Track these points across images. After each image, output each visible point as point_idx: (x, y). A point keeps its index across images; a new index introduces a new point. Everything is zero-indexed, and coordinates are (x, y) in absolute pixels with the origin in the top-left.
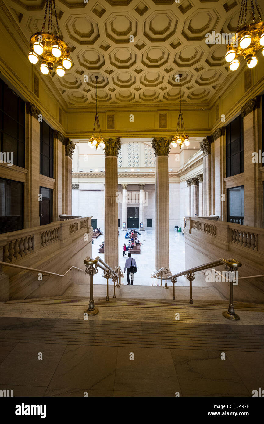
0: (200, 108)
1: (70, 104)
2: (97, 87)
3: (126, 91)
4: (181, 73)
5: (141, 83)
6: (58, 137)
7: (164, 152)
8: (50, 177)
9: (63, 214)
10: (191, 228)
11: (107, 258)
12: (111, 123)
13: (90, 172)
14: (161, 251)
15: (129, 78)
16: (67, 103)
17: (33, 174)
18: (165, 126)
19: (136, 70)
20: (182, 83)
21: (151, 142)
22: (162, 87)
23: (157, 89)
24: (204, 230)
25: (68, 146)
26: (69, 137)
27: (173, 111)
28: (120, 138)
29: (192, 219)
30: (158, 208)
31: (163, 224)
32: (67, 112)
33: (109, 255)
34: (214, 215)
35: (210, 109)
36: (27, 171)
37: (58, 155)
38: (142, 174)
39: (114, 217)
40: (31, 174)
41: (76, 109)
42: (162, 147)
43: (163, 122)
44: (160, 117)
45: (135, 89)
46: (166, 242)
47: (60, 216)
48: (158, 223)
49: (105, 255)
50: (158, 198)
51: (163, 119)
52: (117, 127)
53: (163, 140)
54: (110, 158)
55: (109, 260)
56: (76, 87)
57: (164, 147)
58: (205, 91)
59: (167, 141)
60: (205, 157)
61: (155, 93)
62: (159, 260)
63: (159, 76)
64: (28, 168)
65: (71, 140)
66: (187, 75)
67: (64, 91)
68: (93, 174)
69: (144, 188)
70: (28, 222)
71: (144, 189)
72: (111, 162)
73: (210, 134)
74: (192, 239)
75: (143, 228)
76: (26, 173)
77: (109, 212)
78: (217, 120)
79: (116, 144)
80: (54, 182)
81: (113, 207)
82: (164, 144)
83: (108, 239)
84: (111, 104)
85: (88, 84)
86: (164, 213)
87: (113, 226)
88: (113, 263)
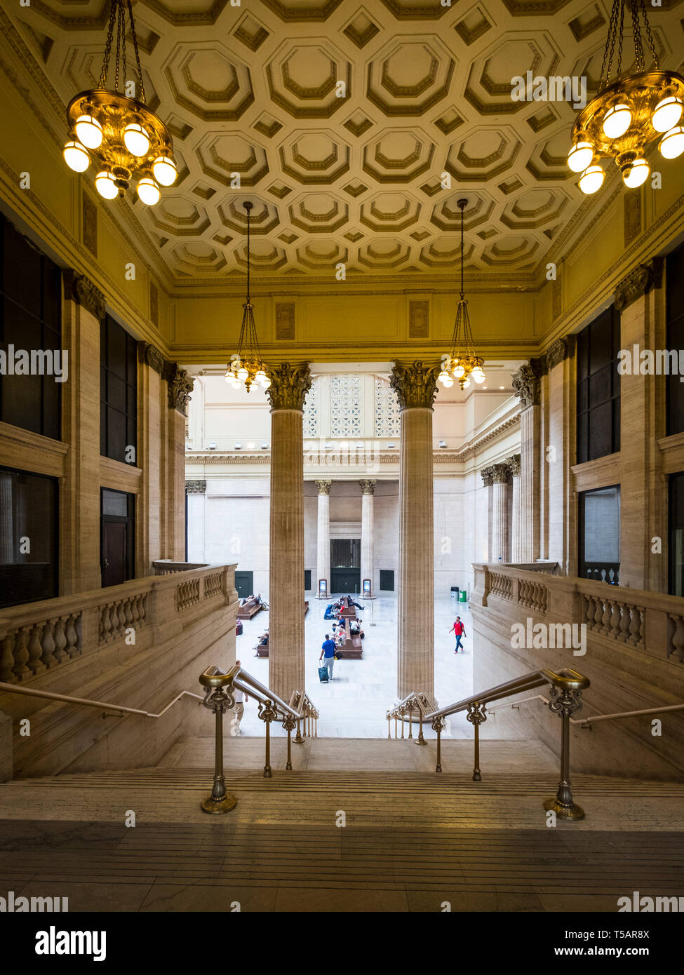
0: (514, 286)
1: (181, 273)
2: (248, 232)
3: (323, 242)
4: (465, 197)
5: (364, 220)
6: (149, 360)
7: (421, 399)
9: (162, 558)
10: (487, 594)
11: (277, 670)
12: (286, 324)
13: (234, 450)
14: (413, 652)
15: (331, 207)
16: (173, 271)
17: (83, 456)
18: (424, 334)
19: (349, 186)
20: (465, 222)
21: (388, 372)
22: (416, 233)
23: (404, 236)
24: (520, 598)
25: (175, 382)
26: (177, 359)
27: (444, 293)
28: (310, 362)
29: (490, 570)
30: (405, 541)
31: (417, 581)
32: (172, 296)
33: (280, 662)
34: (548, 558)
35: (538, 290)
36: (67, 448)
37: (148, 408)
39: (293, 566)
40: (78, 455)
41: (196, 286)
42: (417, 386)
43: (419, 322)
44: (412, 310)
45: (348, 236)
46: (427, 628)
47: (153, 563)
48: (404, 580)
49: (271, 663)
50: (405, 517)
51: (419, 313)
52: (301, 334)
53: (418, 369)
54: (283, 414)
55: (281, 674)
56: (196, 229)
57: (421, 386)
58: (525, 243)
59: (429, 372)
60: (526, 412)
61: (399, 247)
62: (407, 674)
63: (408, 204)
64: (68, 441)
65: (182, 367)
66: (480, 202)
67: (164, 241)
68: (241, 455)
69: (373, 491)
70: (71, 578)
71: (372, 492)
72: (285, 426)
73: (539, 353)
74: (489, 620)
75: (370, 592)
76: (65, 452)
77: (281, 553)
78: (555, 318)
79: (298, 377)
80: (139, 475)
81: (291, 541)
82: (422, 379)
83: (277, 622)
84: (287, 276)
85: (226, 222)
86: (420, 555)
87: (291, 587)
88: (290, 682)
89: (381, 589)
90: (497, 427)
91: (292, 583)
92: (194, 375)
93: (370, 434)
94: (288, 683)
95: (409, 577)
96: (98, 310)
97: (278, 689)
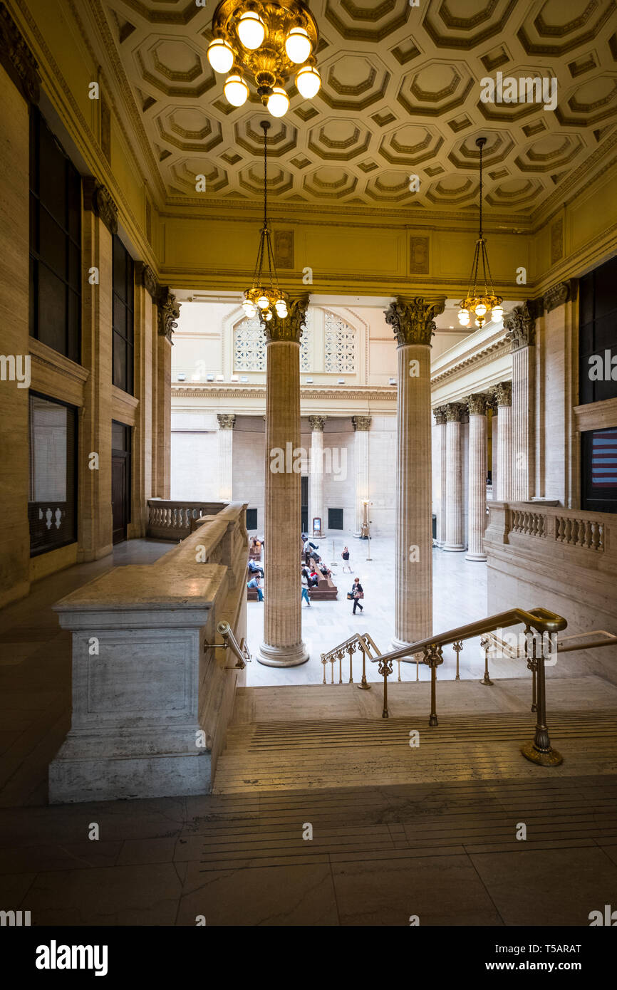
0: (511, 228)
1: (174, 190)
2: (266, 153)
3: (332, 170)
4: (485, 137)
6: (146, 283)
7: (421, 335)
8: (126, 391)
9: (153, 496)
10: (508, 531)
11: (275, 613)
12: (285, 253)
13: (177, 382)
14: (414, 591)
15: (351, 134)
16: (166, 188)
17: (102, 384)
18: (423, 269)
20: (484, 159)
21: (384, 307)
22: (429, 168)
24: (558, 535)
25: (165, 307)
26: (168, 283)
27: (444, 230)
28: (311, 293)
29: (511, 508)
30: (405, 479)
31: (418, 520)
32: (162, 214)
33: (279, 605)
34: (544, 496)
35: (533, 233)
36: (87, 374)
37: (144, 334)
38: (319, 390)
39: (291, 505)
40: (97, 384)
41: (189, 205)
42: (417, 323)
43: (419, 258)
44: (412, 246)
46: (427, 567)
47: (148, 501)
48: (404, 518)
49: (265, 605)
50: (405, 454)
51: (419, 249)
53: (419, 304)
54: (281, 346)
55: (279, 618)
56: (203, 145)
57: (421, 323)
58: (529, 186)
59: (429, 309)
60: (518, 352)
62: (408, 614)
64: (88, 366)
65: (173, 291)
66: (499, 142)
67: (165, 154)
68: (185, 388)
69: (323, 427)
70: (91, 518)
71: (322, 429)
72: (283, 358)
73: (533, 295)
74: (514, 558)
75: (320, 531)
76: (85, 379)
77: (280, 491)
78: (554, 261)
79: (298, 308)
80: (136, 406)
81: (289, 479)
82: (422, 315)
83: (275, 563)
84: (289, 202)
85: (239, 141)
86: (421, 494)
87: (289, 527)
88: (289, 626)
89: (329, 528)
90: (453, 366)
91: (291, 522)
92: (182, 300)
93: (320, 369)
94: (286, 627)
95: (409, 515)
96: (112, 225)
97: (276, 634)
